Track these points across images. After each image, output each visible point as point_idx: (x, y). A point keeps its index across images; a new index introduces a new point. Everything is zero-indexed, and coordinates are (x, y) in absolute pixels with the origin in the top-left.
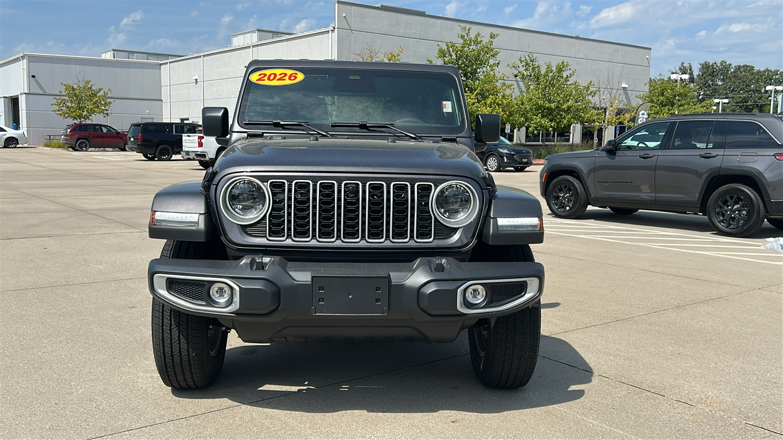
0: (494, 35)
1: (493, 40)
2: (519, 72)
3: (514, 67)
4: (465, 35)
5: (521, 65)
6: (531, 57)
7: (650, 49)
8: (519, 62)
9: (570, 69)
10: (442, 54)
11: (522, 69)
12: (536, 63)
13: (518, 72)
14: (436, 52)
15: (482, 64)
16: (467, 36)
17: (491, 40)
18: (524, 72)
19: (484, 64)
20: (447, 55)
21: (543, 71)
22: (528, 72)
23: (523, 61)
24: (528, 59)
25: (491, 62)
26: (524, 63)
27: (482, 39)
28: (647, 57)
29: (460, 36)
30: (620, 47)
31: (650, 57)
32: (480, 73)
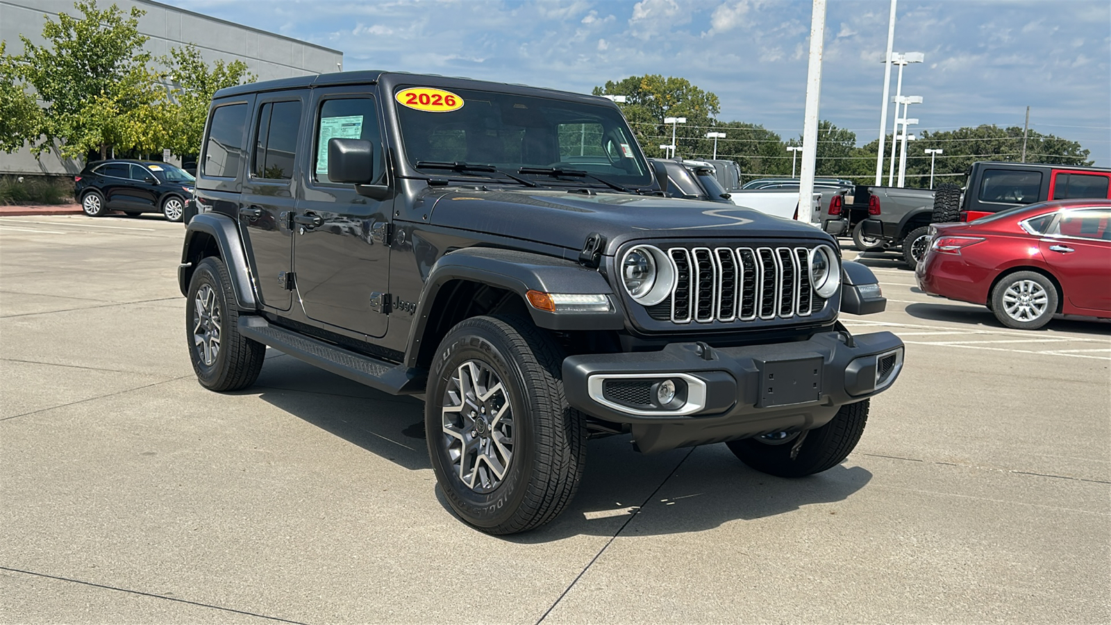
0: (139, 12)
1: (138, 19)
2: (173, 71)
3: (165, 63)
4: (89, 6)
5: (174, 61)
6: (191, 50)
7: (342, 54)
8: (172, 56)
9: (249, 74)
10: (53, 32)
11: (177, 67)
12: (200, 60)
13: (171, 71)
14: (41, 29)
15: (119, 52)
16: (92, 7)
17: (134, 18)
18: (181, 71)
19: (124, 55)
20: (62, 34)
21: (211, 72)
22: (187, 72)
23: (178, 55)
24: (186, 52)
25: (136, 52)
26: (180, 59)
27: (121, 16)
28: (339, 64)
29: (78, 5)
30: (304, 46)
31: (342, 65)
32: (118, 67)
